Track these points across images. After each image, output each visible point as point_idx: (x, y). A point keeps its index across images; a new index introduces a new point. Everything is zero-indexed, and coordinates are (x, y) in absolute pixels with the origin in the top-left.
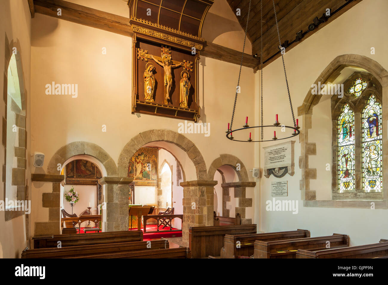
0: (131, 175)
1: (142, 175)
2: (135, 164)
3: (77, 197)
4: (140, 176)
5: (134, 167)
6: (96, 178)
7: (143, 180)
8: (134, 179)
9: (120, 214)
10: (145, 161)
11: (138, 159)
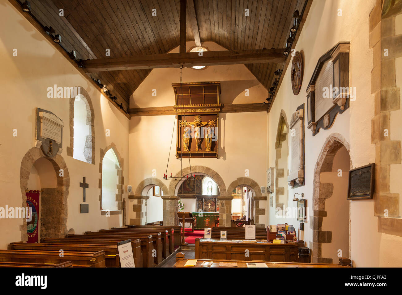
9: (170, 216)
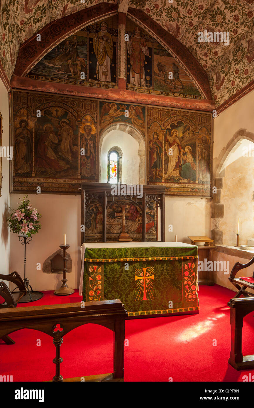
0: (156, 172)
1: (180, 173)
2: (165, 146)
3: (37, 222)
4: (176, 174)
5: (163, 154)
6: (79, 177)
7: (181, 183)
8: (163, 181)
10: (185, 140)
11: (171, 135)
